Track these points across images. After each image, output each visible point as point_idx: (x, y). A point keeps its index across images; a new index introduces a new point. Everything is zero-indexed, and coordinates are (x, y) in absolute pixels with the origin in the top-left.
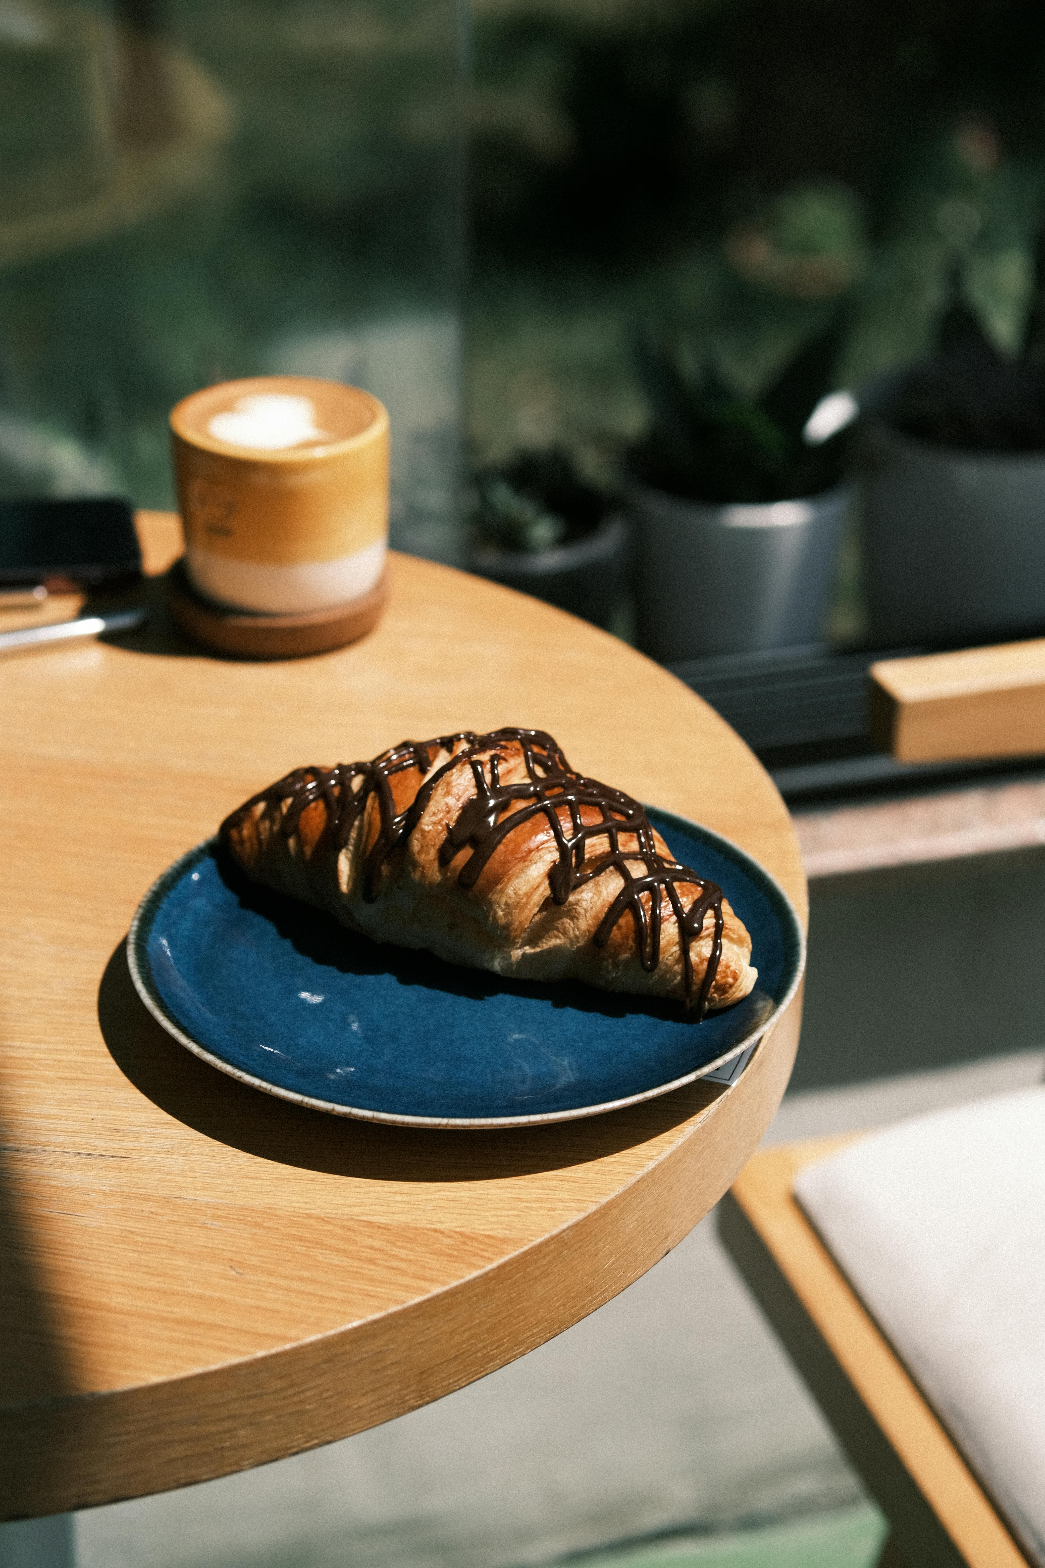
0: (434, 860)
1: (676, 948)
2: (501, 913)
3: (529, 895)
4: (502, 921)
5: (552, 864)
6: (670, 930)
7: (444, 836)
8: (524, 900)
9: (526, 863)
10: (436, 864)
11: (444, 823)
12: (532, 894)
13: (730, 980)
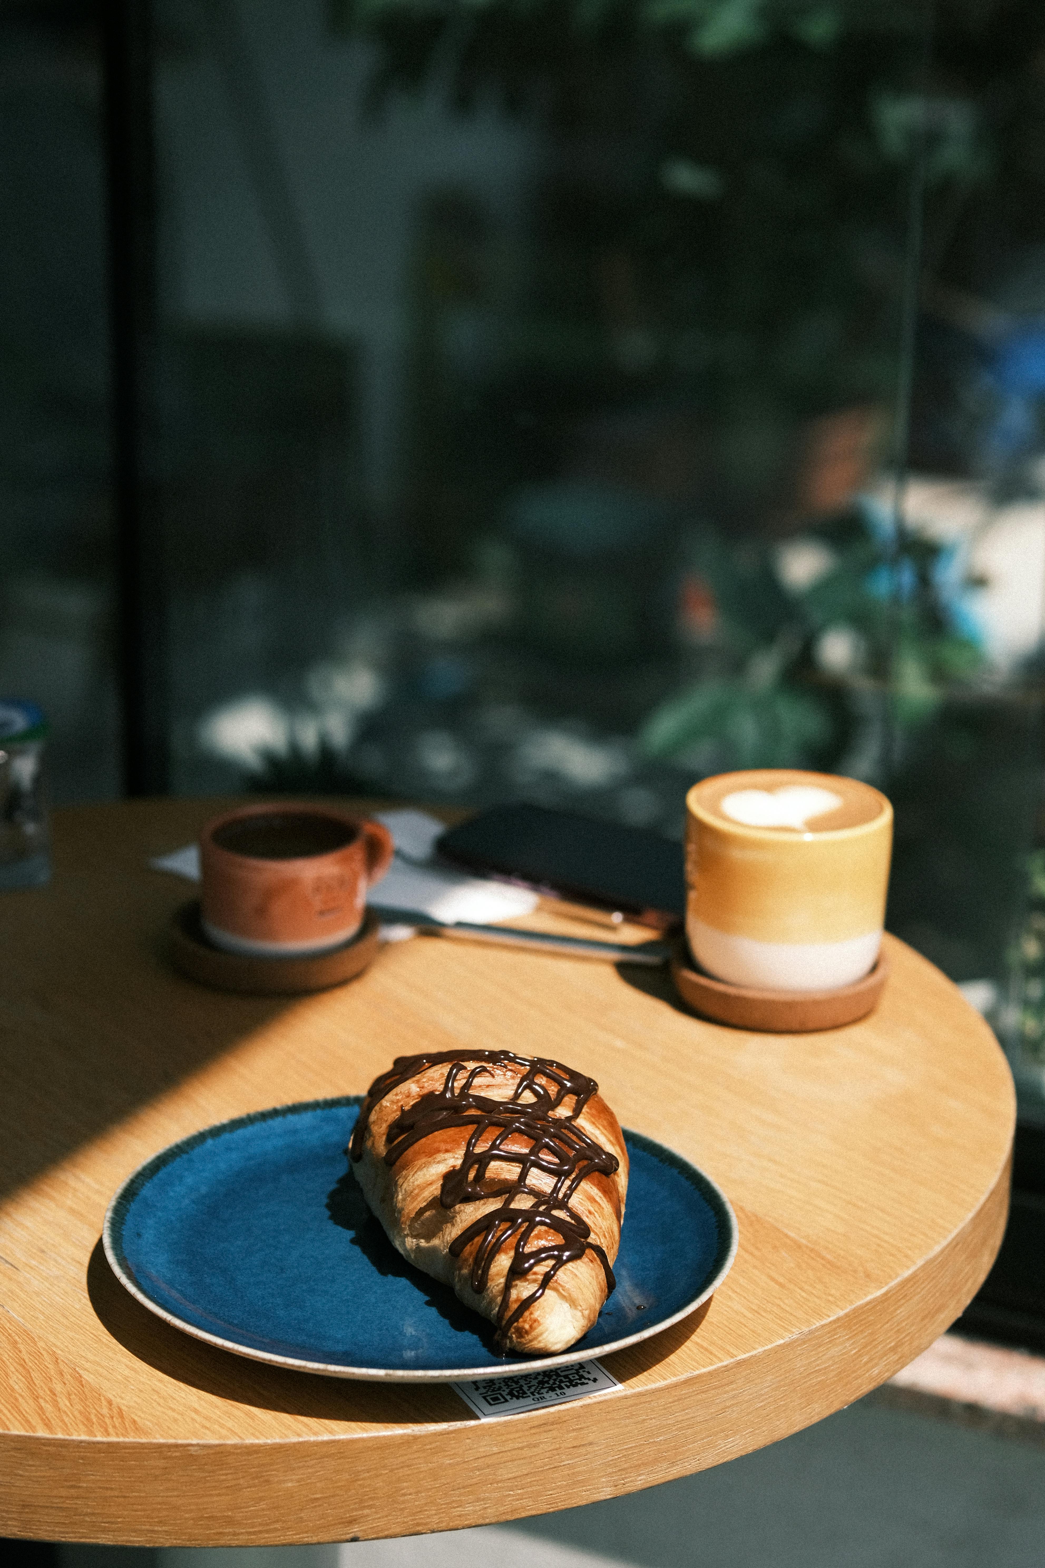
0: (384, 1134)
1: (502, 1280)
2: (400, 1197)
3: (422, 1188)
4: (399, 1205)
5: (452, 1169)
6: (503, 1262)
7: (397, 1115)
8: (416, 1192)
9: (430, 1159)
10: (384, 1138)
11: (400, 1104)
12: (424, 1189)
13: (527, 1326)
